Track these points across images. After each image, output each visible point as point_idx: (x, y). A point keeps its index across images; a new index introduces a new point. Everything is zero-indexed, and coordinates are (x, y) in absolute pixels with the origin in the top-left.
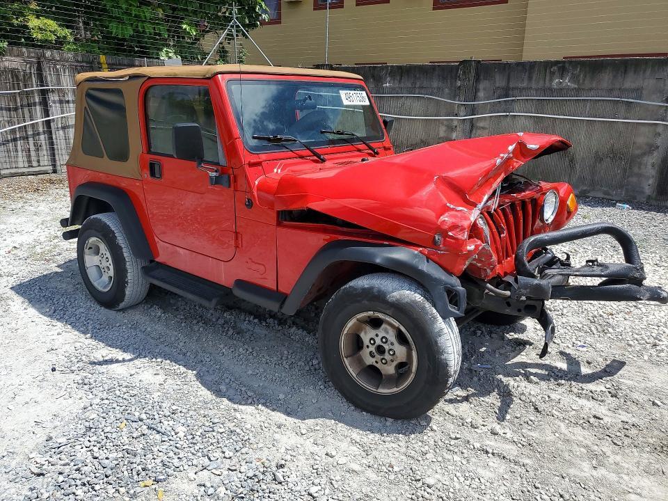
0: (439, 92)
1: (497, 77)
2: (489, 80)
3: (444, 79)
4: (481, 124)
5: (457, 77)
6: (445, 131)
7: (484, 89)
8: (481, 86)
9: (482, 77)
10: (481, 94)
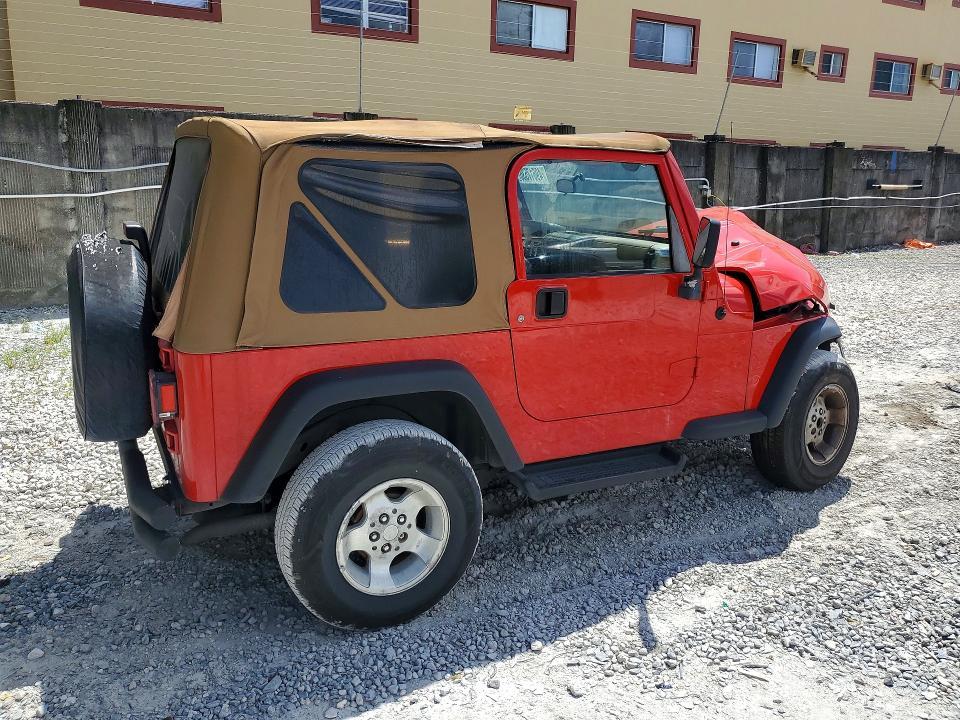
0: (23, 150)
1: (136, 131)
2: (122, 135)
3: (30, 128)
4: (121, 204)
5: (56, 128)
6: (52, 218)
7: (116, 149)
8: (109, 144)
9: (107, 130)
10: (111, 156)
